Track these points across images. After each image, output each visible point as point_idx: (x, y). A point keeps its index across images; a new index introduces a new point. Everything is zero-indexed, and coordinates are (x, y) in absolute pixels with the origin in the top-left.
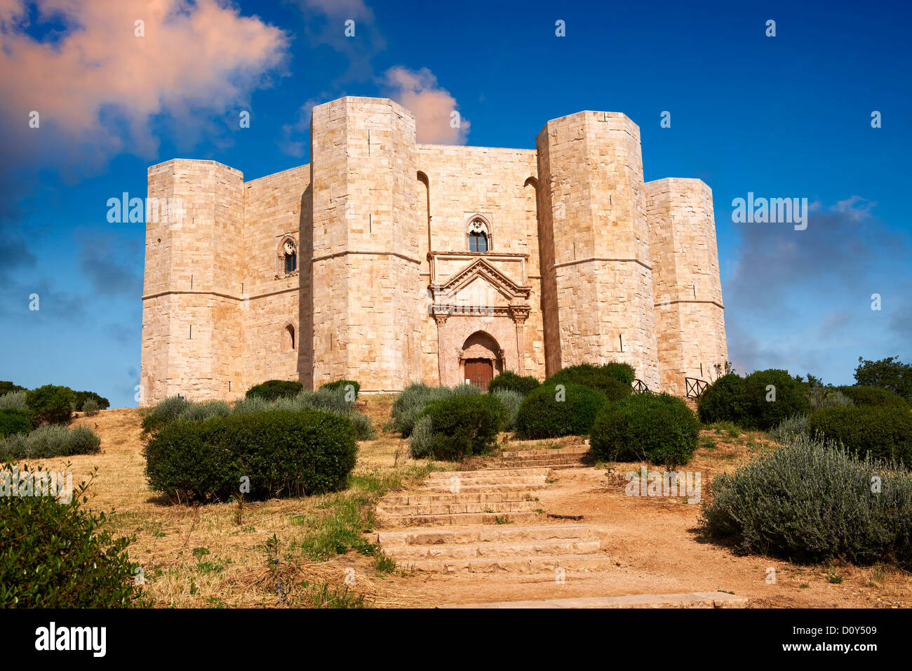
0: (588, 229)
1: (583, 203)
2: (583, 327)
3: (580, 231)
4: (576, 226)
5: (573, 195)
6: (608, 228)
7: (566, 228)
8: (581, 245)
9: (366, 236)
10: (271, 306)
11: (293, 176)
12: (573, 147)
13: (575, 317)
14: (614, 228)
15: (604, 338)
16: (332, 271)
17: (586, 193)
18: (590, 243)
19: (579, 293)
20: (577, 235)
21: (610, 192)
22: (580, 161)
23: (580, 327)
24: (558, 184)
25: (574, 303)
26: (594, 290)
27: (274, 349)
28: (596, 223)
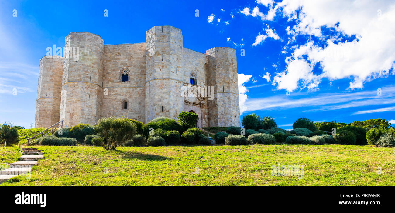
0: (228, 83)
1: (227, 75)
2: (226, 113)
3: (225, 83)
4: (224, 81)
5: (223, 72)
6: (233, 83)
7: (221, 81)
8: (226, 87)
9: (175, 74)
10: (116, 92)
11: (128, 47)
12: (224, 57)
13: (223, 109)
14: (234, 84)
15: (233, 117)
16: (163, 84)
17: (228, 71)
18: (229, 87)
19: (225, 102)
20: (224, 84)
21: (233, 73)
22: (226, 61)
23: (225, 112)
24: (218, 67)
25: (223, 105)
26: (230, 101)
27: (118, 108)
28: (231, 81)
